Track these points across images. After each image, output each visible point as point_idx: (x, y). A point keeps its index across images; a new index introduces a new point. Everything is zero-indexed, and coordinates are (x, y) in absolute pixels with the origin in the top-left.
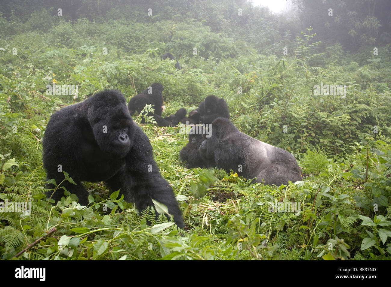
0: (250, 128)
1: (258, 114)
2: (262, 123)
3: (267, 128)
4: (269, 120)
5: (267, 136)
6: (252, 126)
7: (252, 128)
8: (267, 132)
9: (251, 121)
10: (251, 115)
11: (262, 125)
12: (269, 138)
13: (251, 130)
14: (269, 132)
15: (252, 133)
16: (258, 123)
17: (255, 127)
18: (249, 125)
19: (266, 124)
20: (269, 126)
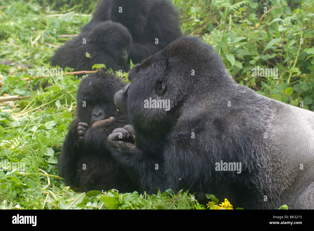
0: (240, 65)
1: (257, 25)
2: (270, 51)
3: (285, 65)
4: (293, 42)
5: (290, 86)
6: (246, 61)
7: (244, 65)
8: (288, 74)
9: (242, 48)
10: (239, 29)
11: (273, 56)
12: (294, 92)
13: (241, 70)
14: (293, 74)
15: (246, 79)
16: (260, 50)
17: (252, 62)
18: (237, 59)
19: (284, 53)
20: (293, 59)
